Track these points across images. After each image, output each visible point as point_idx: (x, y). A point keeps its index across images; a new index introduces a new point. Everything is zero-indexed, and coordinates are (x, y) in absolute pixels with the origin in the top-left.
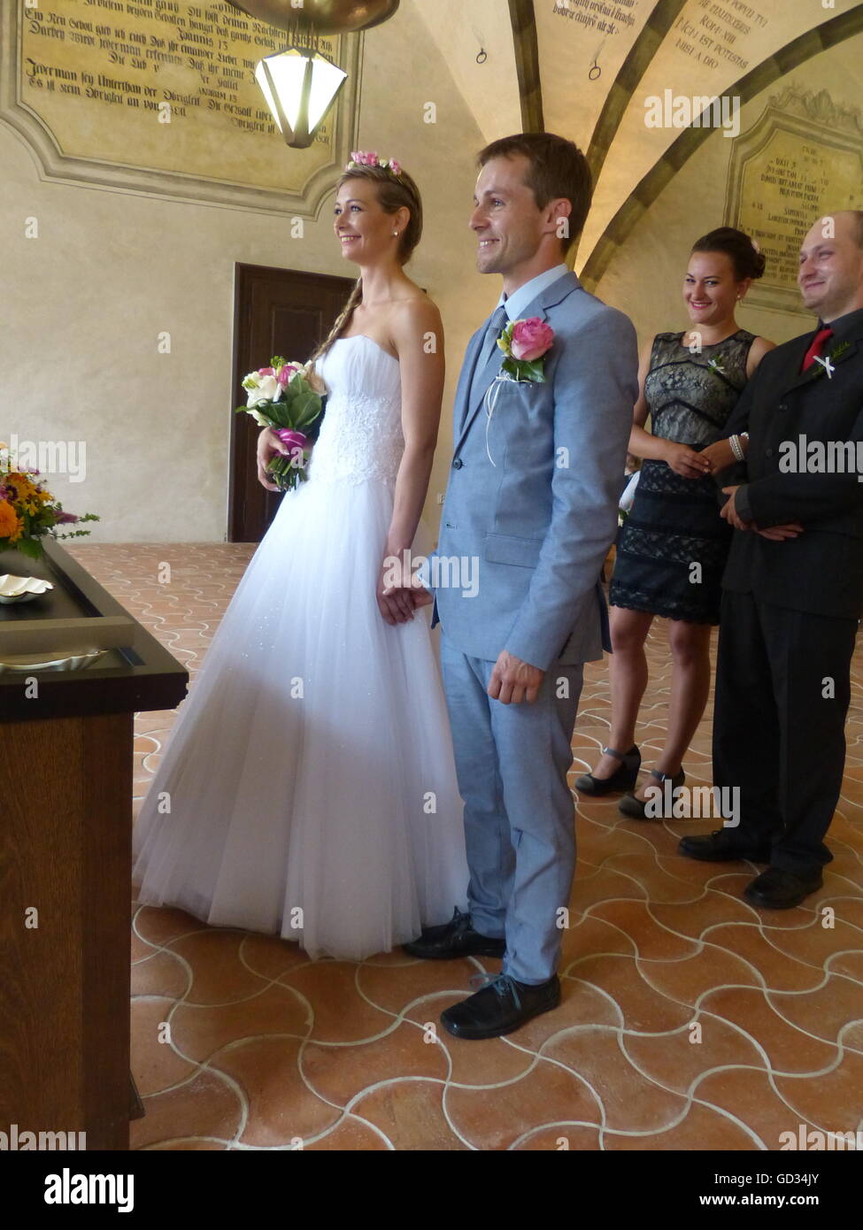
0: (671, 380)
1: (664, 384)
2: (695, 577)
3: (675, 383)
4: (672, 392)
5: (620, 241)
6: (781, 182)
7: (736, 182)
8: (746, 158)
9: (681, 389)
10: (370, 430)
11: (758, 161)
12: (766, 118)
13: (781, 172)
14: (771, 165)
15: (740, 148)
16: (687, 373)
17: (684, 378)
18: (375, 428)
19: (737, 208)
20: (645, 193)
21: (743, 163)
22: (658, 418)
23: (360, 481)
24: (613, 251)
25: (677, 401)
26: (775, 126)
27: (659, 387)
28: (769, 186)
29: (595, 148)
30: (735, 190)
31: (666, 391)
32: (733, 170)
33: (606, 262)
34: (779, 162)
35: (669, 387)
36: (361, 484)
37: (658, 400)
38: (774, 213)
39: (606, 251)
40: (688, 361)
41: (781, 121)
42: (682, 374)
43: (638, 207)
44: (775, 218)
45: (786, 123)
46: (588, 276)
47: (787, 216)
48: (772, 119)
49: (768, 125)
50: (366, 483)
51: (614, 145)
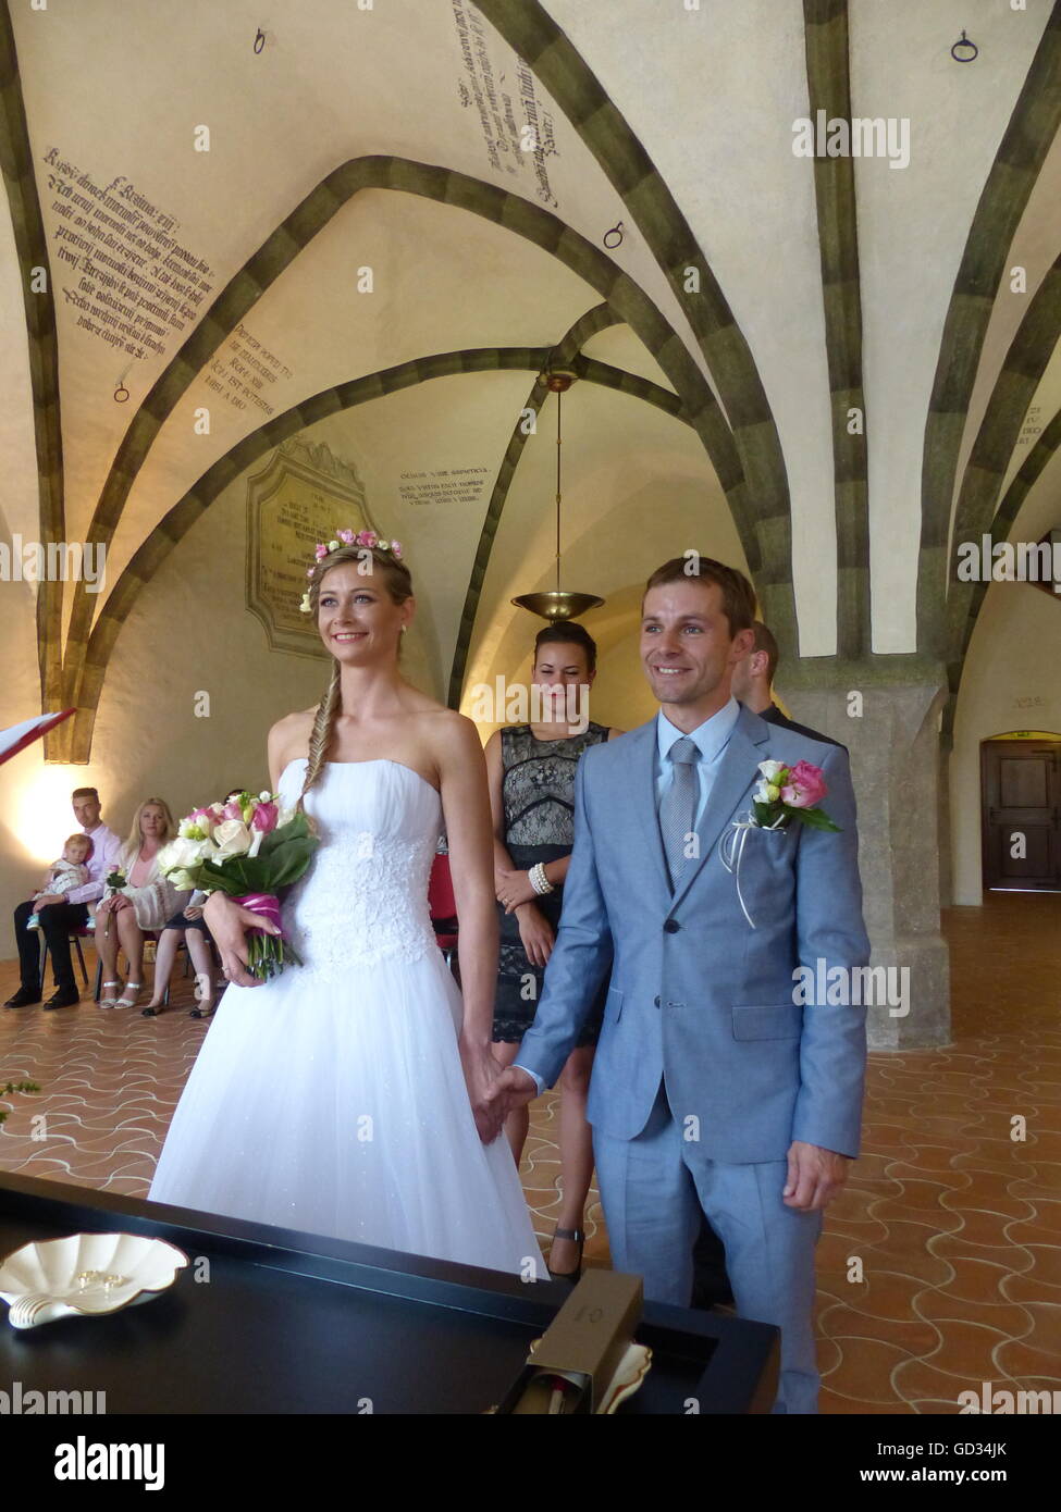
0: (542, 775)
1: (534, 779)
2: (528, 992)
3: (545, 778)
4: (543, 788)
5: (146, 577)
6: (296, 525)
7: (254, 521)
8: (263, 498)
9: (555, 784)
10: (405, 882)
11: (273, 503)
12: (277, 462)
13: (295, 516)
14: (286, 508)
15: (256, 488)
16: (557, 766)
17: (555, 773)
18: (410, 879)
19: (258, 549)
20: (172, 526)
21: (259, 503)
22: (525, 818)
23: (418, 957)
24: (140, 587)
25: (550, 798)
26: (286, 471)
27: (529, 782)
28: (285, 528)
29: (119, 474)
30: (255, 532)
31: (537, 786)
32: (251, 510)
33: (131, 602)
34: (292, 505)
35: (540, 782)
36: (421, 959)
37: (527, 797)
38: (292, 556)
39: (132, 587)
40: (553, 755)
41: (291, 466)
42: (552, 768)
43: (166, 541)
44: (294, 561)
45: (295, 469)
46: (111, 616)
47: (305, 560)
48: (282, 463)
49: (279, 469)
50: (425, 956)
51: (140, 474)
